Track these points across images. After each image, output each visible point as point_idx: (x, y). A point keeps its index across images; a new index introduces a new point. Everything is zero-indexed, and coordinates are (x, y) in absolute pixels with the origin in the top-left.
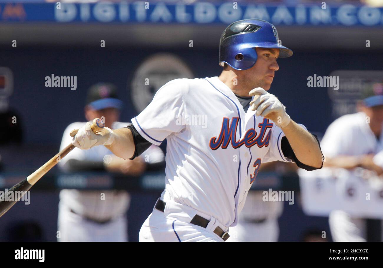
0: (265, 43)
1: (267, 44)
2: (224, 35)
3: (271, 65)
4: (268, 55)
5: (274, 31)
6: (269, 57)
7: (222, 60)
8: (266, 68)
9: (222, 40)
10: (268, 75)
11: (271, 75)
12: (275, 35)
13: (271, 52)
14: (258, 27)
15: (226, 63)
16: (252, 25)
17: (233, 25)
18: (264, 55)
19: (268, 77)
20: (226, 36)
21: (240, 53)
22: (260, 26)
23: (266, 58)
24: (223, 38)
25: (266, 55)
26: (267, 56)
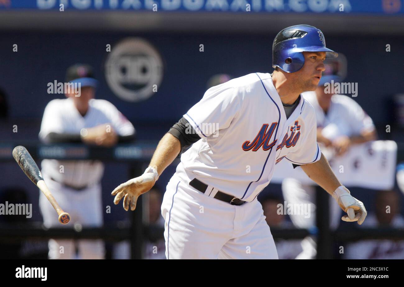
0: (312, 47)
1: (313, 48)
2: (275, 41)
3: (318, 66)
4: (315, 57)
5: (320, 35)
6: (316, 59)
7: (275, 64)
8: (313, 70)
9: (274, 45)
10: (315, 75)
11: (318, 76)
12: (321, 39)
13: (317, 55)
14: (305, 32)
15: (278, 66)
16: (300, 31)
17: (284, 31)
18: (311, 57)
19: (315, 78)
20: (277, 42)
21: (290, 58)
22: (307, 31)
23: (313, 60)
24: (275, 43)
25: (312, 57)
26: (314, 59)
